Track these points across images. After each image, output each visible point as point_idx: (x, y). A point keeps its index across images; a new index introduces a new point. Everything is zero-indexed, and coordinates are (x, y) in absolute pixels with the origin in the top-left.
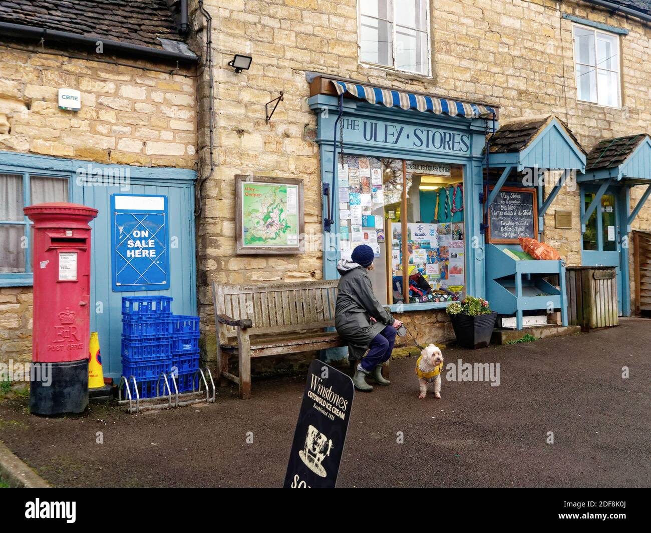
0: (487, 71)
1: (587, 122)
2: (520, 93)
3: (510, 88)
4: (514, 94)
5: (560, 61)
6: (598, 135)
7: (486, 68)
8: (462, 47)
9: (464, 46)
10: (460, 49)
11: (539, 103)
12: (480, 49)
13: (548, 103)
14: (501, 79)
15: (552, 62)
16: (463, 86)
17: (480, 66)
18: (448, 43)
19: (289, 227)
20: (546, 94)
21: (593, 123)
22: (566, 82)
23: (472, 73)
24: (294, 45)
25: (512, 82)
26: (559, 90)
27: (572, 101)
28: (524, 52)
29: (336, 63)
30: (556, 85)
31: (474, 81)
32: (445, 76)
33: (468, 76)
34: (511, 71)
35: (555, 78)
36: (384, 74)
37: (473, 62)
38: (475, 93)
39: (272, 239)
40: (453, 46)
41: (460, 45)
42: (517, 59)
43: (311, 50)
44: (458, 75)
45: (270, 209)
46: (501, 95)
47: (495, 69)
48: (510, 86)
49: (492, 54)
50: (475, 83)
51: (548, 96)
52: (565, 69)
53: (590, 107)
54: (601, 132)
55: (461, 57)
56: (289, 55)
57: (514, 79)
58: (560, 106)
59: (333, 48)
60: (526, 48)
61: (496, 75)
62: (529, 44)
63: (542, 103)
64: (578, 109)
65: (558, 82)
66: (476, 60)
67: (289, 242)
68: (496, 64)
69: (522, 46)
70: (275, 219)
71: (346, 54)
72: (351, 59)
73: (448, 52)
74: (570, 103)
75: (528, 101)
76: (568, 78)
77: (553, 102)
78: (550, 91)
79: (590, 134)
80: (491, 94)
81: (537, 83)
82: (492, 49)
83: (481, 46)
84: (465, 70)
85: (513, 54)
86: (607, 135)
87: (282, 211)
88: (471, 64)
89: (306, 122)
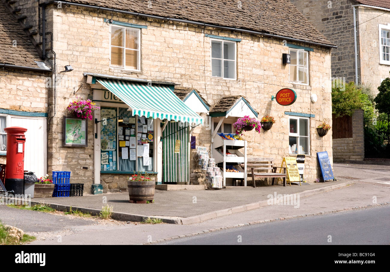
0: (166, 66)
1: (217, 88)
2: (182, 75)
3: (177, 74)
4: (179, 76)
5: (203, 58)
6: (222, 94)
7: (165, 65)
8: (154, 56)
9: (155, 55)
10: (153, 57)
11: (191, 79)
12: (163, 56)
13: (196, 79)
14: (172, 69)
15: (198, 59)
16: (154, 74)
17: (163, 64)
18: (148, 55)
19: (82, 136)
20: (195, 75)
21: (220, 88)
22: (205, 69)
23: (159, 67)
24: (85, 62)
25: (178, 70)
26: (202, 72)
27: (209, 77)
28: (184, 55)
29: (101, 68)
30: (200, 70)
31: (160, 71)
32: (146, 70)
33: (157, 69)
34: (177, 65)
35: (200, 67)
36: (120, 71)
37: (159, 62)
38: (160, 77)
39: (76, 141)
40: (150, 56)
41: (153, 55)
42: (181, 59)
43: (91, 64)
44: (152, 69)
45: (75, 129)
46: (172, 77)
47: (169, 65)
48: (177, 72)
49: (168, 58)
50: (160, 72)
51: (196, 76)
52: (206, 61)
53: (218, 80)
54: (224, 92)
55: (154, 61)
56: (83, 66)
57: (179, 69)
58: (202, 80)
59: (100, 62)
60: (185, 53)
61: (170, 68)
62: (187, 52)
63: (192, 79)
64: (212, 81)
65: (201, 69)
66: (161, 62)
67: (82, 143)
68: (170, 62)
69: (184, 53)
70: (77, 133)
71: (105, 64)
72: (107, 66)
73: (148, 59)
74: (208, 78)
75: (186, 79)
76: (206, 66)
77: (198, 79)
78: (197, 73)
79: (218, 93)
80: (167, 76)
81: (190, 70)
82: (168, 56)
83: (164, 55)
84: (155, 67)
85: (179, 57)
86: (227, 94)
87: (79, 130)
88: (158, 64)
89: (89, 93)
